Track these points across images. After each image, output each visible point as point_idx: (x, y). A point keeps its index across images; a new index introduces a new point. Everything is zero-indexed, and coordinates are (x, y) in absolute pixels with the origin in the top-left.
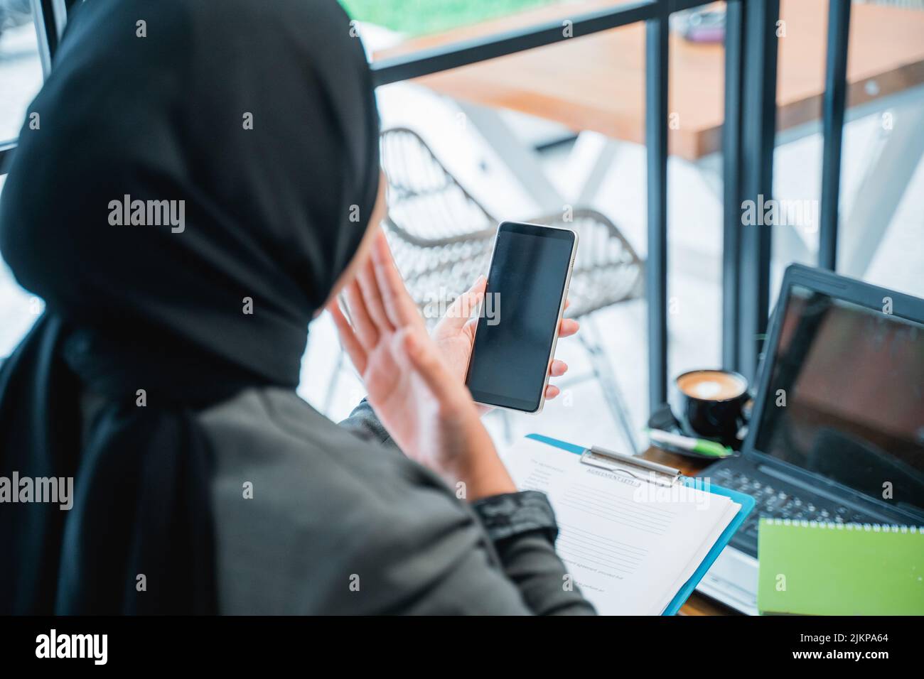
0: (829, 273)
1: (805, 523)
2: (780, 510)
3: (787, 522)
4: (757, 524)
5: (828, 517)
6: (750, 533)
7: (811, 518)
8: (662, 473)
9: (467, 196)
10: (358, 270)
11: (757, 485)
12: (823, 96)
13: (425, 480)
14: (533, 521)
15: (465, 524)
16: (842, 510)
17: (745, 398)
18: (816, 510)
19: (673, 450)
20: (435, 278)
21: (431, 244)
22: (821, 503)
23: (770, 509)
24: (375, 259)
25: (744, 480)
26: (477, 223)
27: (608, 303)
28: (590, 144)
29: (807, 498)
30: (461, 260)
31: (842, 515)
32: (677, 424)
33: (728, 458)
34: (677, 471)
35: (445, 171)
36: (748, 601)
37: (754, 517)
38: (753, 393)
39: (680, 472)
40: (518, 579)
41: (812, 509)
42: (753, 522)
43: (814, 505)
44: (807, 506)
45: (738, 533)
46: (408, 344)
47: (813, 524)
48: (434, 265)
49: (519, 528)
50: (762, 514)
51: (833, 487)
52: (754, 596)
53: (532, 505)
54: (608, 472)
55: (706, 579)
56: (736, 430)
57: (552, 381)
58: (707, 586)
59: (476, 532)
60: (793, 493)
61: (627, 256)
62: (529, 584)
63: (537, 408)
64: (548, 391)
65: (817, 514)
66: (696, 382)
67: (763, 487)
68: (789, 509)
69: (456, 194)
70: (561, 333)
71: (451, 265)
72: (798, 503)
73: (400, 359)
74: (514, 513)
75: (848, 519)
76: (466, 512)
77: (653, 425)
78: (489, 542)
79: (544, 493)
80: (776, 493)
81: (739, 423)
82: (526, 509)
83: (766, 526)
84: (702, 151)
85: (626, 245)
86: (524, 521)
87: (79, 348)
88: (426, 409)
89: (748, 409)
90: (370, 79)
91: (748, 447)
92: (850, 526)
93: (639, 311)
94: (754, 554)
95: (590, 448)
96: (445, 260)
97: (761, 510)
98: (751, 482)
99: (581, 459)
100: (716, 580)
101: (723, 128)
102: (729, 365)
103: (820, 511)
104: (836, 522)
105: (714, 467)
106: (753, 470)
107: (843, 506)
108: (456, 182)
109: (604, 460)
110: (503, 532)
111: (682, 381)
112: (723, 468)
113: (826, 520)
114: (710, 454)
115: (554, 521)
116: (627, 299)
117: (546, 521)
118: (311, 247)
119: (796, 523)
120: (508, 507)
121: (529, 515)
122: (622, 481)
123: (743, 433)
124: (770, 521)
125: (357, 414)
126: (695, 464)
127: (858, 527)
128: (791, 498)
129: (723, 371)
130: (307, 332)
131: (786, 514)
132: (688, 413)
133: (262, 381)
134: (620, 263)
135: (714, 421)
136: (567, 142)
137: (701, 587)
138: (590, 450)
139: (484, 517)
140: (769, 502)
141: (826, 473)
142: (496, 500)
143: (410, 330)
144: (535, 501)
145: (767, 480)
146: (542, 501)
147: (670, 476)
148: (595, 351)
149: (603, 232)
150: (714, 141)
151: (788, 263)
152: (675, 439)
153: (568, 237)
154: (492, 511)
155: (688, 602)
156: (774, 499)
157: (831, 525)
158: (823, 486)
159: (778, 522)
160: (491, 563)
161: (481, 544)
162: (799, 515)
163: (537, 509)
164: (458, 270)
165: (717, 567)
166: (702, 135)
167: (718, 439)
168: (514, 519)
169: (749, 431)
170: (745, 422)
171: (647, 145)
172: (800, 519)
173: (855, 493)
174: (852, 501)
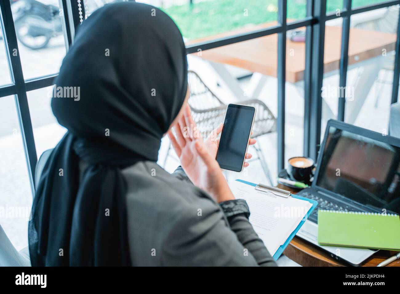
0: (342, 122)
1: (334, 212)
2: (325, 207)
3: (328, 211)
4: (317, 212)
5: (343, 209)
6: (314, 215)
7: (336, 210)
8: (284, 193)
9: (213, 95)
10: (179, 119)
11: (317, 198)
12: (340, 60)
13: (203, 195)
14: (241, 210)
15: (217, 211)
16: (347, 207)
17: (313, 167)
18: (338, 207)
19: (287, 185)
20: (202, 124)
21: (201, 112)
22: (340, 204)
23: (322, 206)
24: (185, 115)
25: (312, 196)
26: (217, 104)
27: (263, 134)
28: (257, 77)
29: (335, 203)
30: (211, 118)
31: (347, 209)
32: (289, 176)
33: (307, 188)
34: (290, 192)
35: (205, 86)
36: (314, 239)
37: (316, 209)
38: (316, 165)
39: (291, 193)
40: (235, 231)
41: (337, 206)
42: (316, 211)
43: (337, 205)
44: (335, 206)
45: (311, 215)
46: (196, 146)
47: (337, 212)
48: (201, 119)
49: (236, 213)
50: (319, 208)
51: (344, 199)
52: (316, 237)
53: (240, 204)
54: (265, 193)
55: (299, 231)
56: (309, 178)
57: (246, 160)
58: (300, 234)
59: (221, 214)
60: (330, 201)
61: (270, 117)
62: (240, 233)
63: (241, 170)
64: (245, 164)
65: (339, 208)
66: (296, 161)
67: (319, 199)
68: (328, 207)
69: (209, 94)
70: (250, 144)
71: (208, 119)
72: (332, 204)
73: (193, 151)
74: (234, 207)
75: (350, 210)
76: (217, 207)
77: (280, 177)
78: (225, 218)
79: (245, 200)
80: (324, 201)
81: (311, 176)
82: (238, 206)
83: (320, 212)
84: (297, 80)
85: (270, 112)
86: (238, 210)
87: (79, 146)
88: (203, 169)
89: (314, 171)
90: (185, 51)
91: (314, 184)
92: (350, 213)
93: (275, 136)
94: (316, 222)
95: (258, 184)
96: (205, 118)
97: (319, 206)
98: (315, 197)
99: (255, 188)
100: (303, 231)
101: (305, 71)
102: (306, 155)
103: (340, 207)
104: (345, 211)
105: (302, 191)
106: (315, 192)
107: (347, 206)
108: (209, 90)
109: (263, 188)
110: (230, 214)
111: (290, 161)
112: (305, 192)
113: (342, 210)
114: (301, 187)
115: (248, 210)
116: (270, 132)
117: (246, 211)
118: (163, 111)
119: (331, 211)
120: (232, 205)
121: (239, 208)
122: (270, 196)
123: (312, 179)
124: (322, 211)
125: (176, 172)
126: (295, 190)
127: (353, 213)
128: (329, 203)
129: (304, 157)
130: (160, 141)
131: (327, 208)
132: (292, 172)
133: (144, 159)
134: (268, 119)
135: (302, 175)
136: (249, 76)
137: (298, 234)
138: (258, 185)
139: (223, 209)
140: (321, 204)
141: (341, 194)
142: (227, 202)
143: (197, 141)
144: (241, 203)
145: (321, 196)
146: (244, 203)
147: (287, 194)
148: (258, 150)
149: (262, 108)
150: (301, 76)
151: (329, 119)
152: (288, 181)
153: (253, 109)
154: (226, 206)
155: (293, 239)
156: (323, 203)
157: (344, 212)
158: (340, 198)
159: (325, 211)
160: (226, 225)
161: (223, 218)
162: (332, 208)
163: (242, 206)
164: (210, 121)
165: (303, 227)
166: (297, 74)
167: (303, 181)
168: (234, 209)
169: (314, 179)
170: (313, 176)
171: (278, 77)
172: (333, 210)
173: (352, 201)
174: (351, 204)
